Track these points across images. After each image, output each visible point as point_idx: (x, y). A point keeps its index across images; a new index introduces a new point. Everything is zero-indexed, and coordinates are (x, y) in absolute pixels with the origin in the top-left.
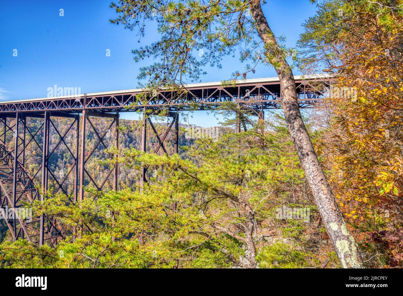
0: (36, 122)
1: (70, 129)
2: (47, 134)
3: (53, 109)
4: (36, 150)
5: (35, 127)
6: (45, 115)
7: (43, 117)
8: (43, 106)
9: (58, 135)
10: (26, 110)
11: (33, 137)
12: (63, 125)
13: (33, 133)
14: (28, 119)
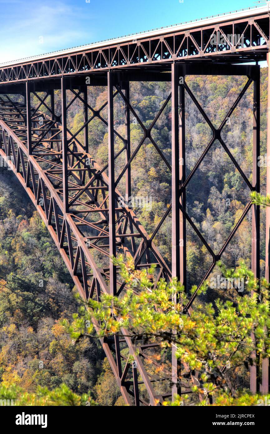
0: (153, 94)
1: (238, 108)
2: (180, 123)
3: (191, 56)
4: (156, 165)
5: (152, 107)
6: (173, 72)
7: (167, 78)
8: (165, 50)
9: (207, 125)
10: (128, 64)
11: (147, 134)
12: (220, 97)
13: (148, 122)
14: (135, 85)
